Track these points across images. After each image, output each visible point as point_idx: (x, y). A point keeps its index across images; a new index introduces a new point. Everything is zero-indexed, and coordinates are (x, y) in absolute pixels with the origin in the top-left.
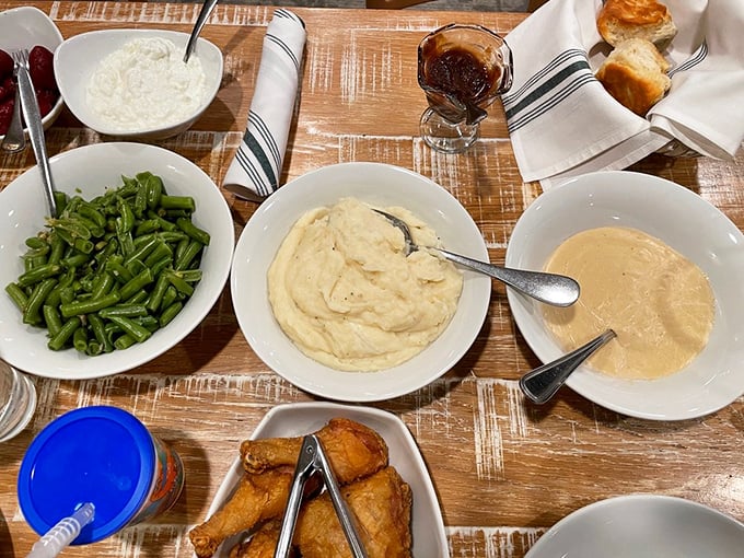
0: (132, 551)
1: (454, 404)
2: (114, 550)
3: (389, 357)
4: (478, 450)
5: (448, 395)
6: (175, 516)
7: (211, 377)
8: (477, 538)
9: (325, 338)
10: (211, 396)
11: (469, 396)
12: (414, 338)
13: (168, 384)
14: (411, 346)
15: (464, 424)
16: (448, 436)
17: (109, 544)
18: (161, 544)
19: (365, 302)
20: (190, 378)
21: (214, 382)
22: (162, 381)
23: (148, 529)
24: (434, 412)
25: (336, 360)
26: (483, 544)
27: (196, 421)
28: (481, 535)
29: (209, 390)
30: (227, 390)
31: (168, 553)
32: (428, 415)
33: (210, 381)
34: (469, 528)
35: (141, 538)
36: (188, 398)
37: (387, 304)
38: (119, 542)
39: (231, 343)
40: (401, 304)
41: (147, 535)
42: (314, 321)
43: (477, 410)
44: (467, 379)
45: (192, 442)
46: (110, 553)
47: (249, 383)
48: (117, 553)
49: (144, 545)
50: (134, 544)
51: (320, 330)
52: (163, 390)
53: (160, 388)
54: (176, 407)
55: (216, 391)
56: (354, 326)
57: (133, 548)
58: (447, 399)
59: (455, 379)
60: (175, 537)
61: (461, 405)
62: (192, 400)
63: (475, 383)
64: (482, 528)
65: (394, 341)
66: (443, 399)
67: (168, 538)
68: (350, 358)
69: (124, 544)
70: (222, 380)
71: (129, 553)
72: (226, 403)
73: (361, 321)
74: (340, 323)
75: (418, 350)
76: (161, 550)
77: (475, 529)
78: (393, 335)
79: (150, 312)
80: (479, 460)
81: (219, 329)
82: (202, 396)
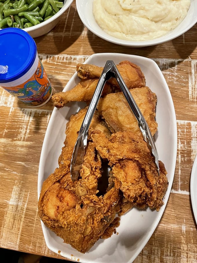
0: (29, 118)
1: (179, 70)
2: (22, 117)
3: (150, 34)
4: (190, 89)
5: (176, 66)
6: (48, 107)
7: (66, 56)
8: (188, 125)
9: (119, 25)
10: (66, 63)
11: (187, 67)
12: (164, 25)
13: (47, 57)
14: (162, 30)
15: (184, 78)
16: (175, 83)
17: (20, 115)
18: (41, 117)
19: (140, 4)
20: (56, 56)
21: (67, 58)
22: (45, 57)
23: (36, 111)
24: (168, 73)
25: (124, 35)
26: (190, 128)
27: (58, 72)
28: (189, 125)
29: (65, 61)
30: (72, 61)
31: (44, 120)
32: (166, 74)
33: (65, 57)
34: (183, 121)
35: (33, 114)
36: (56, 63)
37: (152, 6)
38: (24, 115)
39: (75, 43)
40: (159, 6)
41: (35, 113)
42: (114, 17)
43: (191, 73)
44: (186, 60)
45: (56, 80)
46: (20, 119)
47: (82, 59)
48: (23, 119)
49: (34, 117)
50: (30, 116)
51: (117, 21)
52: (45, 60)
53: (44, 59)
54: (51, 66)
55: (67, 61)
56: (134, 17)
57: (30, 117)
58: (176, 68)
59: (180, 60)
60: (47, 114)
61: (182, 70)
62: (58, 64)
63: (190, 62)
64: (190, 122)
65: (154, 26)
66: (174, 68)
67: (44, 115)
68: (131, 34)
69: (26, 116)
70: (70, 57)
71: (28, 119)
72: (71, 66)
73: (138, 15)
74: (127, 16)
75: (165, 32)
76: (41, 119)
77: (186, 122)
78: (154, 23)
79: (40, 15)
80: (190, 93)
81: (70, 37)
82: (62, 63)
